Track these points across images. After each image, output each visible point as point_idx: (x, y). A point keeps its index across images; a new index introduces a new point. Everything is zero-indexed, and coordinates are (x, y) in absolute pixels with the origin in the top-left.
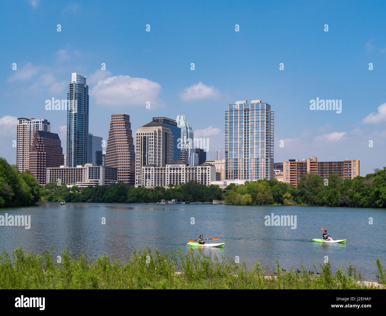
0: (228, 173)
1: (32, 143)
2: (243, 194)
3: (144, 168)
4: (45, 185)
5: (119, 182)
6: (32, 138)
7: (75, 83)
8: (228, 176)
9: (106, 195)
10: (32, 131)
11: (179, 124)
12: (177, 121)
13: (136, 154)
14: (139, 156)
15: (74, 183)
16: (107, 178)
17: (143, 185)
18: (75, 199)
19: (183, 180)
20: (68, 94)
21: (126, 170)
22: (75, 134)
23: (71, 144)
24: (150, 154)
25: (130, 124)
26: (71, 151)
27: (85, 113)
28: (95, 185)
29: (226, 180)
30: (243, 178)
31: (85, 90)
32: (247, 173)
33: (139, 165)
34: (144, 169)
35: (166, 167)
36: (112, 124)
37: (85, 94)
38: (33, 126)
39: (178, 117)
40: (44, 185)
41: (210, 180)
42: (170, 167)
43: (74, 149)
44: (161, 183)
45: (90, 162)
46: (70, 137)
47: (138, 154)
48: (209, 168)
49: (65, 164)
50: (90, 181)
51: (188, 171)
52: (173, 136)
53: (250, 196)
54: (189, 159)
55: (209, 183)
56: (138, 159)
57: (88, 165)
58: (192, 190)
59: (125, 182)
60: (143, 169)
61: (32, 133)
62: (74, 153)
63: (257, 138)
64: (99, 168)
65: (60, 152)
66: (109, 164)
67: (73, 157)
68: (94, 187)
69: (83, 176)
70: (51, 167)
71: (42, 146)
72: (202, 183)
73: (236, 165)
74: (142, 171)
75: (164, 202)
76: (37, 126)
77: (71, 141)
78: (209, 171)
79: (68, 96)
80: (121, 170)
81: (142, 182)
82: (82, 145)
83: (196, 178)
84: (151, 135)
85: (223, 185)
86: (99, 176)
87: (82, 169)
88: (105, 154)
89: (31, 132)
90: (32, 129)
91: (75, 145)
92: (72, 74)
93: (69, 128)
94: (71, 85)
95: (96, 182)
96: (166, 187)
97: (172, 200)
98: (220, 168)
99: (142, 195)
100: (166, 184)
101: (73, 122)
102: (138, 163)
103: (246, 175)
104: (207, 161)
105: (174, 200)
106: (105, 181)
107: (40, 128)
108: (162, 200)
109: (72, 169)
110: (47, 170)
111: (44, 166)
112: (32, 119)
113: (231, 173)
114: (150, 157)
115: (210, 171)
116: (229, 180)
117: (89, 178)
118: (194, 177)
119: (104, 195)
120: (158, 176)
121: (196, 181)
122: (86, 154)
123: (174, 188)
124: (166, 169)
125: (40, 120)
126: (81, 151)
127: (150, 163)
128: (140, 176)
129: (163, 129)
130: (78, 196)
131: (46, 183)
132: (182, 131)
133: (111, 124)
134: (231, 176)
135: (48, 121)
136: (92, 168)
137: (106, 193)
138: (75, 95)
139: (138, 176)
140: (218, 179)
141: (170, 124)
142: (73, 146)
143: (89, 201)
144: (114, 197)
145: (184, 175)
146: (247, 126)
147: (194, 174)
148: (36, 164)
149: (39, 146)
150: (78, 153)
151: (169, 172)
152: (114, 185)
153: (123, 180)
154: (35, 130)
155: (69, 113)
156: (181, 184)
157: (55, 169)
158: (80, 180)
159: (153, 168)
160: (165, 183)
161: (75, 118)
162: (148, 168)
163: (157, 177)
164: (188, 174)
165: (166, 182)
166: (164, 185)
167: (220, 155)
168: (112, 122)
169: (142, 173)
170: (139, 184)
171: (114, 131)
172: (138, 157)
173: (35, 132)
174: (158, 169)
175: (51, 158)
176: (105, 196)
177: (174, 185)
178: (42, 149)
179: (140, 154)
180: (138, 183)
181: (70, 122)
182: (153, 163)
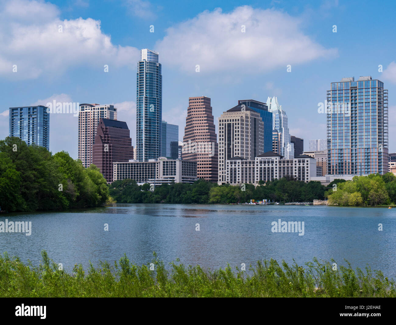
0: (332, 167)
1: (96, 134)
2: (351, 193)
3: (229, 161)
4: (112, 182)
5: (199, 179)
6: (96, 128)
7: (146, 61)
8: (332, 170)
9: (184, 194)
10: (96, 119)
11: (270, 108)
12: (268, 104)
13: (219, 145)
14: (223, 147)
15: (146, 180)
16: (184, 174)
17: (228, 182)
18: (147, 199)
19: (276, 176)
20: (138, 74)
21: (207, 164)
22: (146, 122)
23: (141, 134)
24: (236, 144)
25: (211, 109)
26: (142, 142)
27: (157, 96)
28: (171, 182)
29: (328, 176)
30: (350, 173)
31: (157, 69)
32: (355, 166)
33: (223, 158)
34: (229, 163)
35: (256, 161)
36: (190, 109)
37: (157, 75)
38: (97, 113)
39: (269, 99)
40: (111, 183)
41: (309, 176)
42: (260, 160)
43: (146, 140)
44: (250, 180)
45: (164, 155)
46: (140, 126)
47: (221, 145)
48: (307, 161)
49: (135, 157)
50: (165, 178)
51: (282, 164)
52: (263, 123)
53: (359, 194)
54: (282, 150)
55: (307, 179)
56: (221, 151)
57: (162, 160)
58: (288, 188)
59: (206, 179)
60: (228, 163)
61: (96, 122)
62: (145, 144)
63: (367, 124)
64: (175, 162)
65: (129, 144)
66: (186, 157)
67: (144, 150)
68: (169, 184)
69: (156, 172)
70: (118, 162)
71: (108, 137)
72: (300, 179)
73: (341, 157)
74: (226, 166)
75: (253, 203)
76: (102, 113)
77: (142, 130)
78: (307, 164)
79: (138, 76)
80: (200, 164)
81: (227, 178)
82: (154, 135)
83: (292, 173)
84: (237, 122)
85: (325, 182)
86: (175, 172)
87: (155, 164)
88: (182, 145)
89: (95, 121)
90: (96, 117)
91: (146, 135)
92: (142, 50)
93: (139, 115)
94: (141, 64)
95: (172, 179)
96: (256, 185)
97: (264, 200)
98: (321, 161)
99: (227, 194)
100: (256, 180)
101: (144, 107)
102: (221, 156)
103: (354, 168)
104: (305, 153)
105: (266, 200)
106: (183, 178)
107: (105, 115)
108: (251, 200)
109: (144, 163)
110: (114, 165)
111: (110, 161)
112: (96, 105)
113: (335, 167)
114: (236, 148)
115: (309, 164)
116: (332, 175)
117: (164, 175)
118: (290, 172)
119: (181, 195)
120: (246, 171)
121: (292, 176)
122: (160, 143)
123: (265, 185)
124: (256, 163)
125: (106, 106)
126: (153, 142)
127: (236, 156)
128: (224, 171)
129: (252, 115)
130: (150, 196)
131: (113, 181)
132: (274, 116)
133: (188, 110)
134: (335, 170)
135: (115, 107)
136: (167, 162)
137: (184, 192)
138: (146, 76)
139: (221, 171)
140: (318, 174)
141: (259, 108)
142: (144, 136)
143: (163, 201)
144: (193, 197)
145: (278, 169)
146: (354, 109)
147: (290, 169)
148: (101, 158)
149: (105, 137)
150: (149, 145)
151: (259, 166)
152: (193, 182)
153: (204, 176)
154: (100, 117)
155: (139, 96)
156: (273, 181)
157: (124, 164)
158: (153, 177)
159: (240, 161)
160: (254, 180)
161: (146, 102)
162: (233, 161)
163: (244, 172)
164: (282, 169)
165: (256, 178)
166: (254, 182)
167: (320, 145)
168: (189, 107)
169: (227, 167)
170: (223, 180)
171: (192, 118)
172: (221, 149)
173: (99, 120)
174: (246, 163)
175: (117, 151)
176: (183, 196)
177: (265, 182)
178: (108, 140)
179: (224, 145)
180: (221, 180)
181: (141, 110)
182: (240, 156)
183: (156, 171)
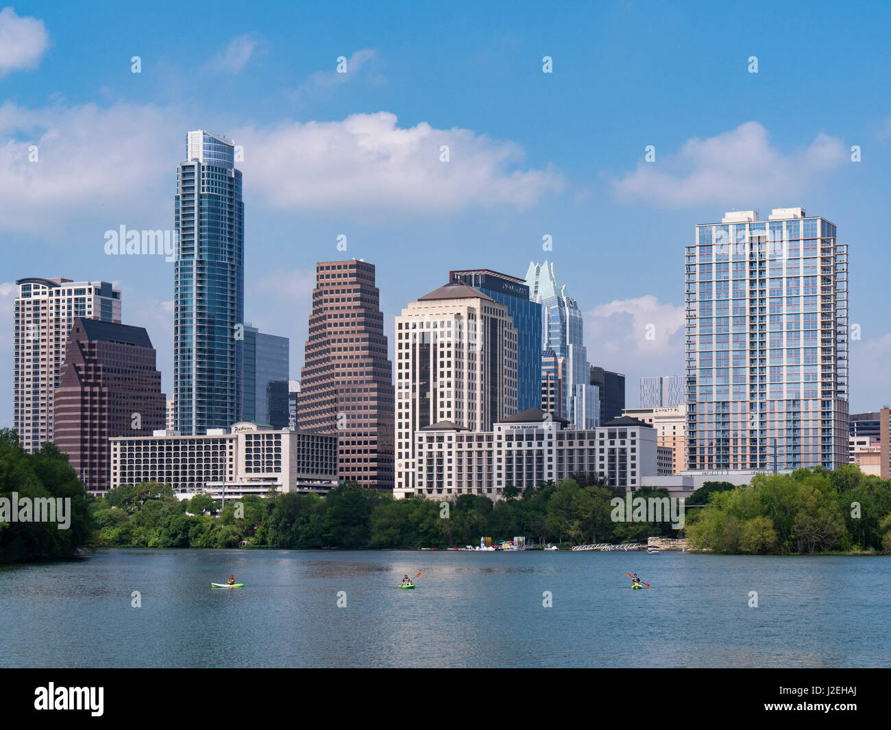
0: (698, 450)
1: (63, 359)
2: (747, 518)
3: (424, 434)
4: (106, 492)
5: (342, 482)
6: (64, 343)
7: (199, 164)
8: (698, 459)
9: (303, 523)
10: (63, 321)
11: (536, 292)
12: (530, 282)
13: (397, 391)
14: (407, 397)
15: (199, 485)
16: (303, 469)
17: (420, 491)
18: (202, 536)
19: (550, 475)
20: (177, 198)
21: (366, 443)
22: (200, 329)
23: (186, 360)
24: (442, 389)
25: (376, 293)
26: (190, 384)
27: (230, 260)
28: (266, 490)
29: (690, 473)
30: (748, 466)
31: (231, 186)
32: (761, 448)
33: (407, 426)
34: (425, 439)
35: (496, 433)
36: (320, 294)
37: (231, 200)
38: (66, 304)
39: (533, 267)
40: (103, 493)
41: (638, 474)
42: (506, 431)
43: (199, 376)
44: (480, 484)
45: (250, 418)
46: (184, 338)
47: (404, 390)
48: (633, 434)
49: (170, 422)
50: (251, 480)
51: (566, 442)
52: (515, 332)
53: (769, 522)
54: (569, 406)
55: (633, 481)
56: (404, 406)
57: (243, 430)
58: (580, 507)
59: (363, 482)
60: (421, 439)
61: (63, 327)
62: (199, 389)
63: (793, 333)
64: (278, 436)
65: (154, 387)
66: (308, 423)
67: (194, 403)
68: (263, 497)
69: (228, 463)
70: (124, 436)
71: (97, 369)
72: (613, 482)
73: (724, 423)
74: (417, 446)
75: (488, 546)
76: (80, 304)
77: (190, 351)
78: (633, 442)
79: (177, 204)
80: (348, 443)
81: (417, 480)
82: (222, 365)
83: (592, 467)
85: (681, 489)
86: (278, 463)
87: (223, 441)
88: (296, 391)
89: (62, 324)
90: (63, 314)
91: (200, 363)
92: (190, 133)
93: (182, 309)
94: (187, 170)
95: (270, 483)
96: (496, 497)
97: (516, 539)
98: (672, 435)
99: (418, 524)
100: (495, 486)
101: (194, 289)
102: (404, 421)
103: (758, 454)
104: (628, 412)
105: (522, 539)
106: (299, 479)
107: (87, 309)
108: (482, 539)
109: (193, 440)
110: (112, 444)
111: (102, 434)
112: (63, 280)
113: (706, 450)
114: (442, 400)
115: (638, 442)
116: (700, 473)
117: (248, 470)
118: (586, 463)
119: (295, 525)
120: (470, 461)
121: (592, 474)
122: (238, 391)
123: (519, 498)
124: (495, 438)
125: (90, 284)
126: (220, 384)
127: (442, 419)
128: (410, 460)
129: (484, 309)
130: (211, 529)
131: (109, 487)
132: (546, 313)
133: (315, 295)
134: (706, 459)
135: (114, 288)
136: (257, 436)
137: (301, 518)
138: (200, 203)
139: (403, 461)
140: (663, 468)
141: (508, 292)
142: (194, 366)
143: (246, 542)
144: (327, 530)
145: (554, 455)
146: (757, 296)
147: (586, 455)
148: (76, 425)
149: (88, 369)
150: (210, 390)
151: (504, 448)
152: (327, 491)
153: (357, 474)
154: (73, 315)
155: (181, 259)
156: (543, 487)
157: (138, 442)
158: (219, 476)
159: (453, 434)
160: (490, 484)
161: (200, 275)
162: (435, 434)
163: (465, 464)
164: (566, 455)
165: (495, 479)
166: (490, 491)
167: (670, 390)
168: (318, 288)
169: (417, 450)
170: (407, 485)
171: (324, 317)
172: (404, 401)
173: (73, 323)
174: (470, 438)
175: (123, 408)
176: (300, 528)
177: (520, 490)
178: (97, 377)
179: (410, 390)
180: (404, 485)
181: (186, 289)
182: (452, 419)
183: (228, 460)
